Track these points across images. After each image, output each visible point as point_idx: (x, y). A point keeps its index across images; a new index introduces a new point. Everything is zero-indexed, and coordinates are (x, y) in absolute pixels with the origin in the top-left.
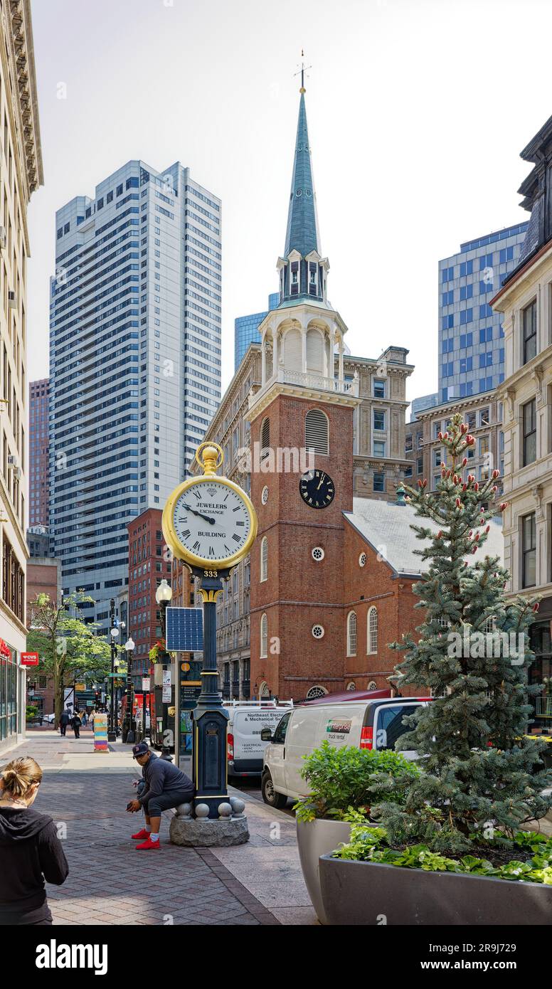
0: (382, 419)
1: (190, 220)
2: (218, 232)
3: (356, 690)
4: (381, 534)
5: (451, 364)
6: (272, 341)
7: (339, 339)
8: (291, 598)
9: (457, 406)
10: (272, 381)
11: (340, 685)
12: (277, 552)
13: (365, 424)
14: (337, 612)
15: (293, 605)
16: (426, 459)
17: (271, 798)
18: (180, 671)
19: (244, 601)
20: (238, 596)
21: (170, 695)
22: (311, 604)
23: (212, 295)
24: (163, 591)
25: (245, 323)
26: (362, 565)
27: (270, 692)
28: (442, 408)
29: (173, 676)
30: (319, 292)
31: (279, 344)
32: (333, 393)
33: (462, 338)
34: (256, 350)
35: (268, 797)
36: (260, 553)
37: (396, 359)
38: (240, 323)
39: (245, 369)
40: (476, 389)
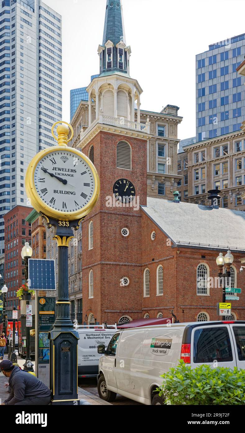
0: (163, 150)
1: (42, 28)
2: (59, 35)
3: (149, 318)
4: (164, 220)
5: (204, 118)
6: (95, 97)
7: (138, 98)
8: (108, 260)
9: (209, 143)
10: (95, 122)
11: (139, 315)
12: (99, 231)
13: (153, 153)
14: (137, 269)
15: (110, 264)
16: (190, 176)
17: (104, 395)
18: (39, 304)
19: (78, 263)
20: (74, 260)
21: (32, 322)
22: (121, 263)
23: (56, 74)
24: (26, 250)
25: (77, 93)
26: (153, 239)
27: (96, 319)
28: (200, 144)
29: (33, 308)
30: (125, 67)
31: (100, 100)
32: (134, 131)
33: (210, 102)
34: (84, 105)
35: (102, 393)
36: (88, 231)
37: (171, 113)
38: (73, 93)
39: (78, 117)
40: (219, 133)
